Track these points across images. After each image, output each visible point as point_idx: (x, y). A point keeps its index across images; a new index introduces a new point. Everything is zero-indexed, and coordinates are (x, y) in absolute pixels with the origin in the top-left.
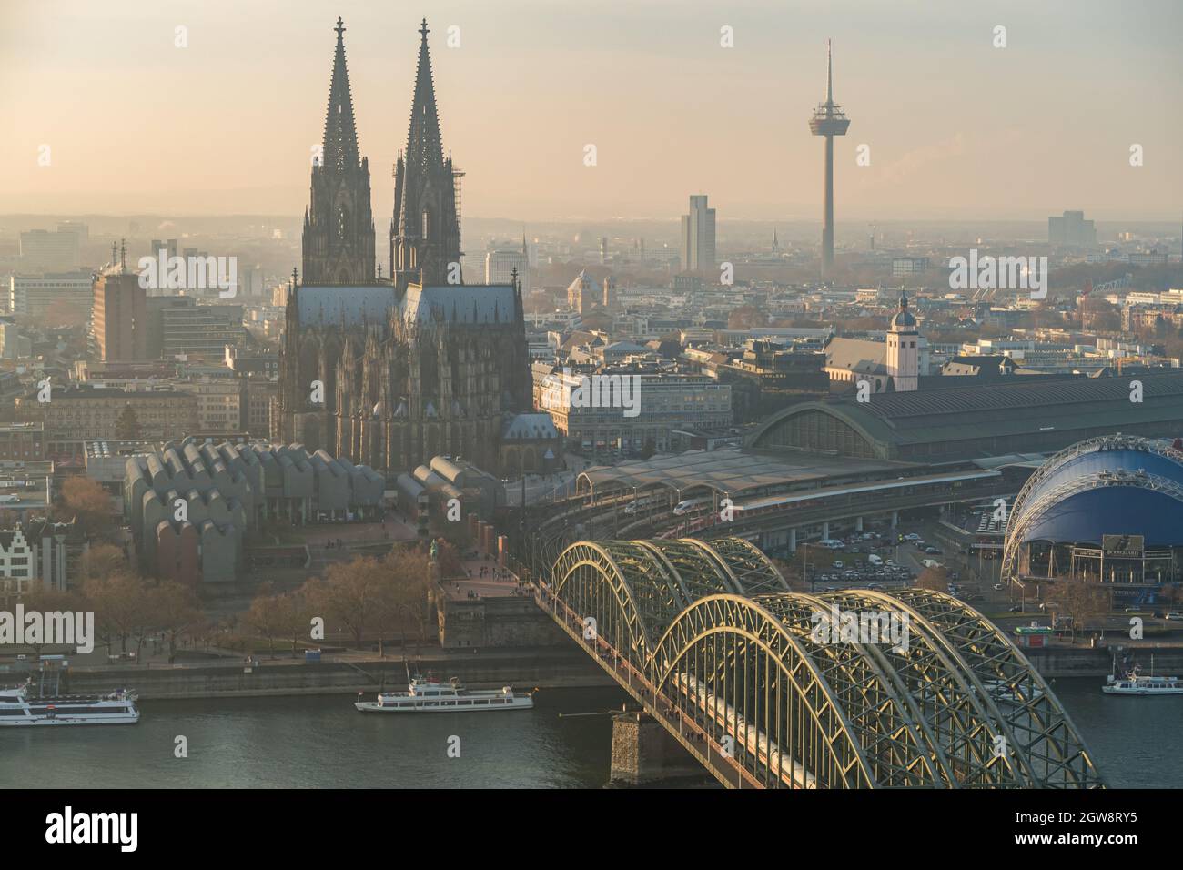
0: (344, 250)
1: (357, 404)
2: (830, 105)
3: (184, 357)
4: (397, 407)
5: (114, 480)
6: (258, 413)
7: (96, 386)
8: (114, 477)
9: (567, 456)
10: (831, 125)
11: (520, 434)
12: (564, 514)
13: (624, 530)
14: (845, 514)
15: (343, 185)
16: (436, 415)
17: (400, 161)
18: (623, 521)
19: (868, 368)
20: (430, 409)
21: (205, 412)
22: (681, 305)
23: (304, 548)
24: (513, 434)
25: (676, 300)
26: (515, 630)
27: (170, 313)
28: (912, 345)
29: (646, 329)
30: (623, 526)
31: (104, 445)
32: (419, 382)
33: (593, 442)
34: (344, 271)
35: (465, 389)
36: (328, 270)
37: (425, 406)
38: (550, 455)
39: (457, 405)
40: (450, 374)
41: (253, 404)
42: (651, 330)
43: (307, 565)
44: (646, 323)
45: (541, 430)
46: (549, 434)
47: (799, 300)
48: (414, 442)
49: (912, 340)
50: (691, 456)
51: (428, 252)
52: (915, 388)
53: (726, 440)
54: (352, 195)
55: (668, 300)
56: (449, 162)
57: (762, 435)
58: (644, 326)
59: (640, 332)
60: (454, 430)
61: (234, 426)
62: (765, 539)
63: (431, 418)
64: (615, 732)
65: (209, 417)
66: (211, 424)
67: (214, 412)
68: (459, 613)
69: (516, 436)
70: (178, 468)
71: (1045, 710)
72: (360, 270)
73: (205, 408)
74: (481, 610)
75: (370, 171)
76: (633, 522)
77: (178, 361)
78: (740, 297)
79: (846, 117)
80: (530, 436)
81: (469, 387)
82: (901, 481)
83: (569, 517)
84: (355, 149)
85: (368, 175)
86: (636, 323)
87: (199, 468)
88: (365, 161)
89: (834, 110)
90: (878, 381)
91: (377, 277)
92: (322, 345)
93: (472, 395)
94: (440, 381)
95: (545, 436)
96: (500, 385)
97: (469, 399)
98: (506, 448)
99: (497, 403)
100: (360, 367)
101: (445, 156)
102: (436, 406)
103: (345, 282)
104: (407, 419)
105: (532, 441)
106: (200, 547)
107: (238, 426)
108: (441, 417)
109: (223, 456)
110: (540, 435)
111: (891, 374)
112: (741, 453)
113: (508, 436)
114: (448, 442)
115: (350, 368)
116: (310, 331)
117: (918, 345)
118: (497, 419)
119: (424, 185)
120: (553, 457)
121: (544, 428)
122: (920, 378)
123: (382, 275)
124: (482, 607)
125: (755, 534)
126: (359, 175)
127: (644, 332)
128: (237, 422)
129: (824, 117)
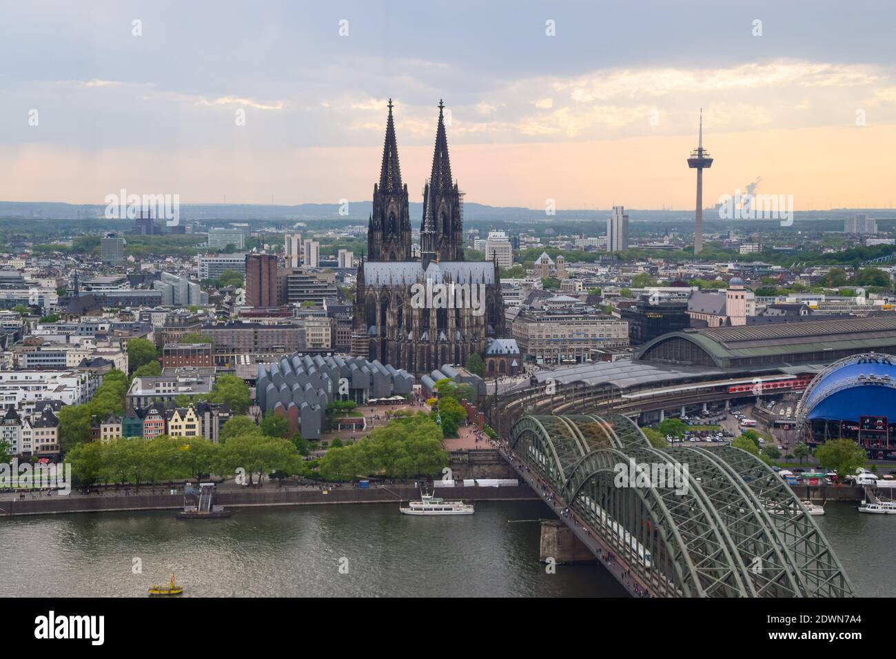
0: (393, 240)
1: (399, 332)
2: (700, 150)
3: (298, 305)
4: (422, 335)
5: (252, 378)
6: (342, 338)
7: (244, 322)
8: (252, 376)
9: (525, 364)
10: (700, 162)
11: (497, 351)
12: (521, 400)
13: (557, 410)
14: (695, 401)
15: (392, 200)
16: (445, 339)
17: (426, 186)
18: (555, 405)
19: (714, 312)
20: (443, 336)
21: (310, 338)
22: (604, 273)
23: (362, 419)
24: (493, 351)
25: (602, 270)
26: (487, 469)
27: (292, 278)
28: (742, 297)
29: (581, 288)
30: (556, 407)
31: (247, 357)
32: (436, 320)
33: (543, 356)
34: (393, 252)
35: (463, 323)
36: (383, 252)
37: (439, 333)
38: (515, 364)
39: (459, 333)
40: (454, 315)
41: (339, 333)
42: (584, 289)
43: (364, 428)
44: (581, 284)
45: (510, 349)
46: (515, 351)
47: (678, 270)
48: (433, 356)
49: (742, 294)
50: (601, 365)
51: (443, 240)
52: (744, 323)
53: (623, 355)
54: (398, 207)
55: (597, 270)
56: (456, 186)
57: (645, 352)
58: (580, 286)
59: (577, 290)
60: (457, 348)
61: (328, 346)
62: (645, 416)
63: (443, 341)
64: (542, 532)
65: (312, 340)
66: (314, 345)
67: (316, 338)
68: (453, 459)
69: (495, 352)
70: (288, 370)
71: (803, 523)
72: (402, 252)
73: (310, 335)
74: (466, 457)
75: (409, 193)
76: (563, 404)
77: (295, 307)
78: (641, 268)
79: (711, 157)
80: (503, 353)
81: (466, 323)
82: (731, 381)
83: (524, 402)
84: (399, 179)
85: (407, 194)
86: (575, 284)
87: (300, 370)
88: (406, 186)
89: (703, 153)
90: (721, 319)
91: (412, 256)
92: (378, 297)
93: (468, 328)
94: (448, 319)
95: (512, 352)
96: (485, 322)
97: (466, 330)
98: (488, 360)
99: (483, 332)
100: (400, 311)
101: (454, 183)
102: (446, 333)
103: (393, 259)
104: (428, 342)
105: (505, 355)
106: (299, 419)
107: (330, 346)
108: (448, 340)
109: (316, 364)
110: (509, 352)
111: (729, 315)
112: (632, 363)
113: (490, 352)
114: (453, 356)
115: (395, 311)
116: (371, 289)
117: (746, 297)
118: (483, 342)
119: (441, 201)
120: (517, 365)
121: (511, 347)
122: (748, 318)
123: (416, 255)
124: (467, 455)
125: (638, 413)
126: (402, 194)
127: (580, 290)
128: (329, 343)
129: (697, 157)
